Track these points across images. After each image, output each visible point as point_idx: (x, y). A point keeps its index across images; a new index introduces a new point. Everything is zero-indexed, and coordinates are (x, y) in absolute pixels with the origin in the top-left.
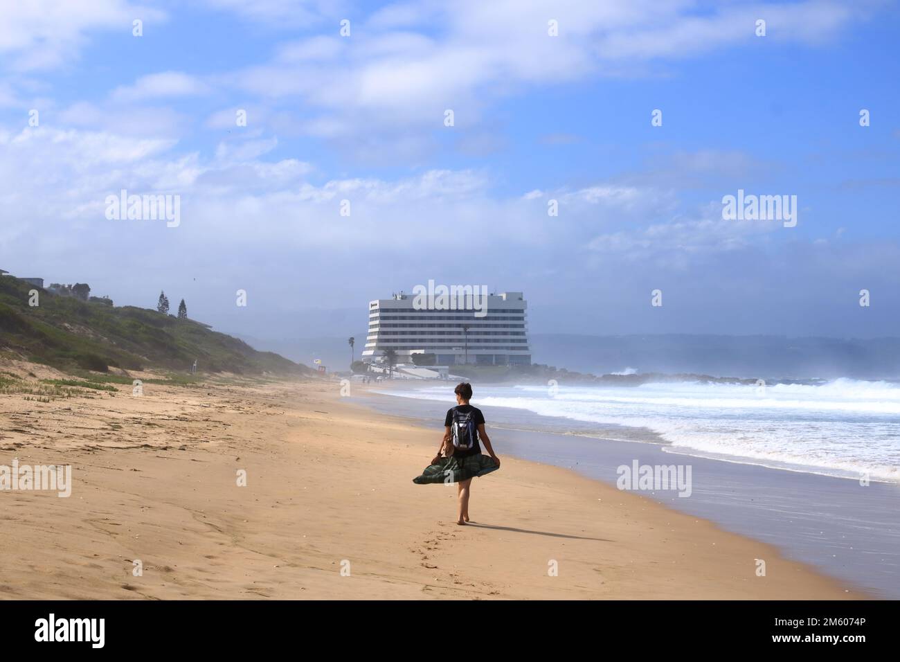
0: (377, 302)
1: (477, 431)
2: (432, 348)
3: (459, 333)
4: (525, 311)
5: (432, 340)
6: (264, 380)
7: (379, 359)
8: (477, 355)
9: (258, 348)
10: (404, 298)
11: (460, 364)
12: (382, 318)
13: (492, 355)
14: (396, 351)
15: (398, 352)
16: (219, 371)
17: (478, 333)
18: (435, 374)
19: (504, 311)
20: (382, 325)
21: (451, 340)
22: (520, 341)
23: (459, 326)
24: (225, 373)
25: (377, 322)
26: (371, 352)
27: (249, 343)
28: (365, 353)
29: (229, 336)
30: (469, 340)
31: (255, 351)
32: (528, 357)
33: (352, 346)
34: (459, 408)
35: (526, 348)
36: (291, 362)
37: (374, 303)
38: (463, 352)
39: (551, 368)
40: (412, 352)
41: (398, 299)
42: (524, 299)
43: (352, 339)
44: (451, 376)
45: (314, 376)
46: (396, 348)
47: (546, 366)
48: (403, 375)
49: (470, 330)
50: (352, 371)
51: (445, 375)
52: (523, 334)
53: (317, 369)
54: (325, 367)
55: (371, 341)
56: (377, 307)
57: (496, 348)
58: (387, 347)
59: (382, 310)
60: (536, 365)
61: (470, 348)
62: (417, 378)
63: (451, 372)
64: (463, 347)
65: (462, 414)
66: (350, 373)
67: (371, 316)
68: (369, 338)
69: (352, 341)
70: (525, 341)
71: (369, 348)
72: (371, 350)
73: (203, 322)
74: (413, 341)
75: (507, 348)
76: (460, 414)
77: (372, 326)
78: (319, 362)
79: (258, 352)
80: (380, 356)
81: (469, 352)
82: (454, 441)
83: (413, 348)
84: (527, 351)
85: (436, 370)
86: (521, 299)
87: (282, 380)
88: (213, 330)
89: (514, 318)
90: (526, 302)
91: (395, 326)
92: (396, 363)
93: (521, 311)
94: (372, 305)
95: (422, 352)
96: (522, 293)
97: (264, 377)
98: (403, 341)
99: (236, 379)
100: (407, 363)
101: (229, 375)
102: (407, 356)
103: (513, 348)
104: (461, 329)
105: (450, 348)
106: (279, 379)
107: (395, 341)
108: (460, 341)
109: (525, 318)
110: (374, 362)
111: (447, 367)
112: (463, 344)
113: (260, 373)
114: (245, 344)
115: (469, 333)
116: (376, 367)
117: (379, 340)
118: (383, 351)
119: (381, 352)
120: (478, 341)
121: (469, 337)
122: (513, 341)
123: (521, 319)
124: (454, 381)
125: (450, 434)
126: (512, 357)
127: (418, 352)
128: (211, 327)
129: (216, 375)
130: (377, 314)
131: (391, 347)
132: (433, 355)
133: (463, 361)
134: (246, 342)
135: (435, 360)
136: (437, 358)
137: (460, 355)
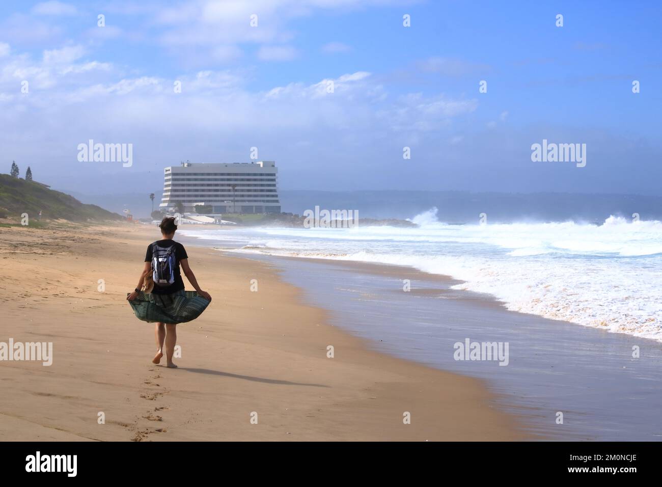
0: (170, 168)
1: (180, 266)
2: (210, 201)
3: (229, 190)
4: (277, 175)
5: (209, 196)
6: (88, 224)
7: (171, 209)
8: (242, 206)
9: (84, 201)
10: (189, 165)
11: (229, 213)
12: (173, 180)
13: (253, 206)
14: (183, 204)
15: (186, 204)
16: (57, 219)
17: (242, 191)
18: (212, 220)
19: (261, 175)
20: (173, 185)
21: (223, 196)
22: (273, 196)
23: (229, 185)
24: (61, 220)
25: (170, 183)
26: (166, 204)
27: (77, 198)
28: (162, 205)
29: (62, 193)
30: (236, 196)
31: (82, 204)
32: (279, 207)
33: (152, 200)
34: (160, 243)
35: (277, 201)
36: (108, 212)
37: (167, 169)
38: (232, 204)
39: (295, 215)
40: (195, 204)
41: (185, 166)
42: (276, 166)
43: (153, 195)
44: (223, 221)
45: (125, 222)
46: (184, 201)
47: (291, 214)
48: (188, 221)
49: (237, 188)
50: (152, 218)
51: (219, 221)
52: (275, 191)
53: (126, 216)
54: (131, 215)
55: (166, 196)
56: (170, 172)
57: (255, 201)
58: (178, 201)
59: (173, 174)
60: (285, 214)
61: (237, 201)
62: (199, 223)
63: (224, 219)
64: (232, 201)
65: (163, 249)
66: (150, 219)
67: (166, 178)
68: (164, 194)
69: (152, 196)
70: (276, 196)
71: (165, 202)
72: (166, 202)
73: (43, 183)
74: (196, 196)
75: (263, 201)
76: (160, 248)
77: (167, 186)
78: (127, 212)
79: (84, 205)
80: (172, 207)
81: (236, 204)
82: (154, 277)
83: (196, 201)
84: (278, 203)
85: (213, 217)
86: (273, 166)
87: (101, 224)
88: (51, 189)
89: (269, 180)
90: (277, 168)
91: (183, 185)
92: (184, 212)
93: (274, 175)
94: (166, 171)
95: (203, 204)
96: (274, 162)
97: (88, 222)
98: (189, 196)
99: (69, 224)
100: (191, 212)
101: (62, 221)
102: (192, 207)
103: (268, 201)
104: (230, 188)
105: (223, 201)
106: (98, 224)
107: (183, 196)
108: (230, 196)
109: (276, 180)
110: (168, 212)
111: (220, 215)
112: (232, 198)
113: (85, 220)
114: (74, 199)
115: (236, 191)
116: (168, 214)
117: (171, 196)
118: (174, 204)
119: (173, 204)
120: (243, 196)
121: (236, 193)
122: (268, 196)
123: (274, 180)
124: (225, 225)
125: (150, 269)
126: (267, 207)
127: (200, 204)
128: (50, 187)
129: (55, 221)
130: (170, 177)
131: (180, 200)
132: (211, 206)
133: (231, 210)
134: (75, 197)
135: (212, 210)
136: (213, 208)
137: (230, 207)
